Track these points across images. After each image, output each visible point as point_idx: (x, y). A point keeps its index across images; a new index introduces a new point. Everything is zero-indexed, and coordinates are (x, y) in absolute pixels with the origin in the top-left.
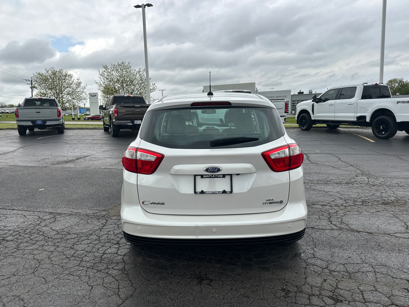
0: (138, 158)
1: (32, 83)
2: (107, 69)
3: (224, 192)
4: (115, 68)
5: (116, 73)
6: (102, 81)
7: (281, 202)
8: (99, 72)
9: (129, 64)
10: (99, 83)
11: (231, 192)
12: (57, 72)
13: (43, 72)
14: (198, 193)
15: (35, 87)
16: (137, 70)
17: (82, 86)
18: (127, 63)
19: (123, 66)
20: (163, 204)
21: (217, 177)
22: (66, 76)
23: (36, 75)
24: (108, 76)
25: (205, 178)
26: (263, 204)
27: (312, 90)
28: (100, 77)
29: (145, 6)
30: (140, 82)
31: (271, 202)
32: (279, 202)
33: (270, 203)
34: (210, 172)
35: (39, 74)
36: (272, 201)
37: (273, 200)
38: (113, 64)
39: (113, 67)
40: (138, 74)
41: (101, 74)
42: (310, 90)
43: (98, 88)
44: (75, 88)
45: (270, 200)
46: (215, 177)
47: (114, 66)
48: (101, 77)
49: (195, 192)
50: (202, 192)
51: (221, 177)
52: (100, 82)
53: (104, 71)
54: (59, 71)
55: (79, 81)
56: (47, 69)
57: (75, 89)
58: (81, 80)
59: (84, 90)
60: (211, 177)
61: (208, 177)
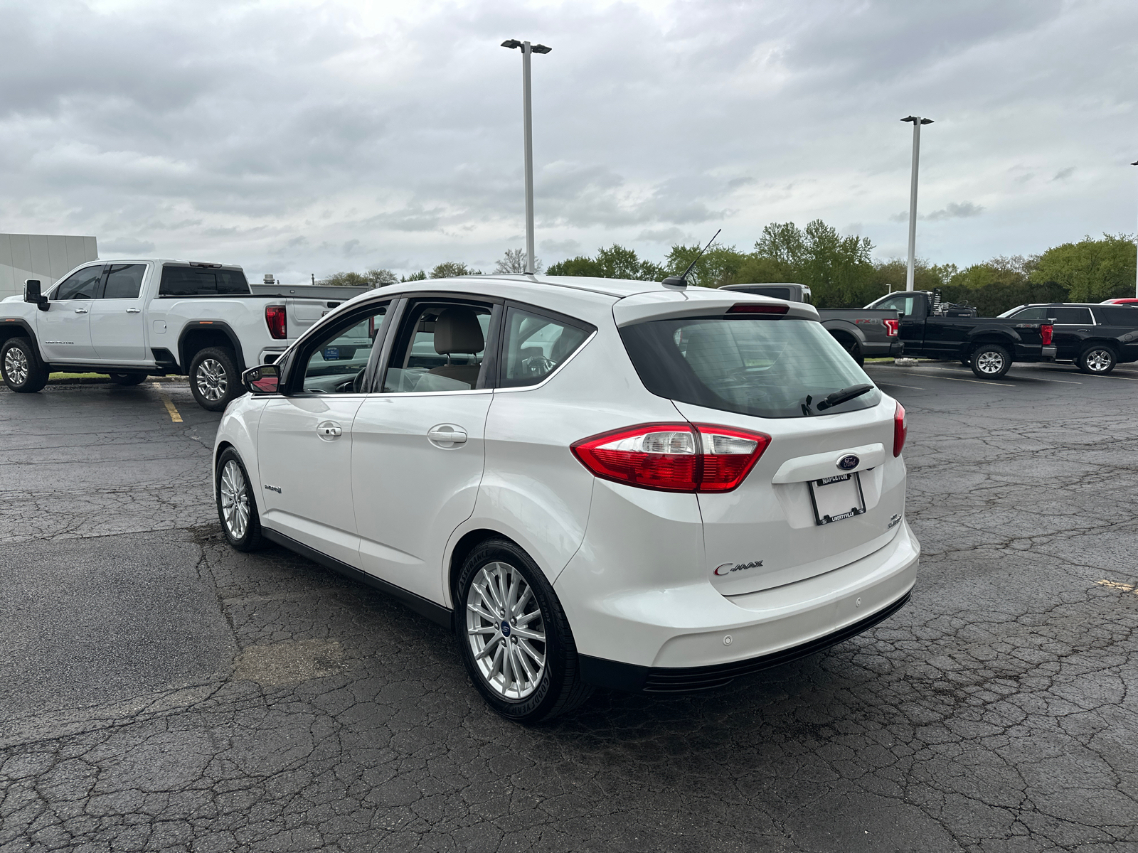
0: (706, 452)
3: (855, 511)
11: (865, 510)
20: (759, 564)
21: (841, 480)
25: (825, 484)
27: (272, 276)
34: (847, 468)
42: (266, 276)
46: (838, 481)
49: (818, 523)
50: (828, 519)
51: (846, 480)
60: (832, 482)
61: (828, 481)
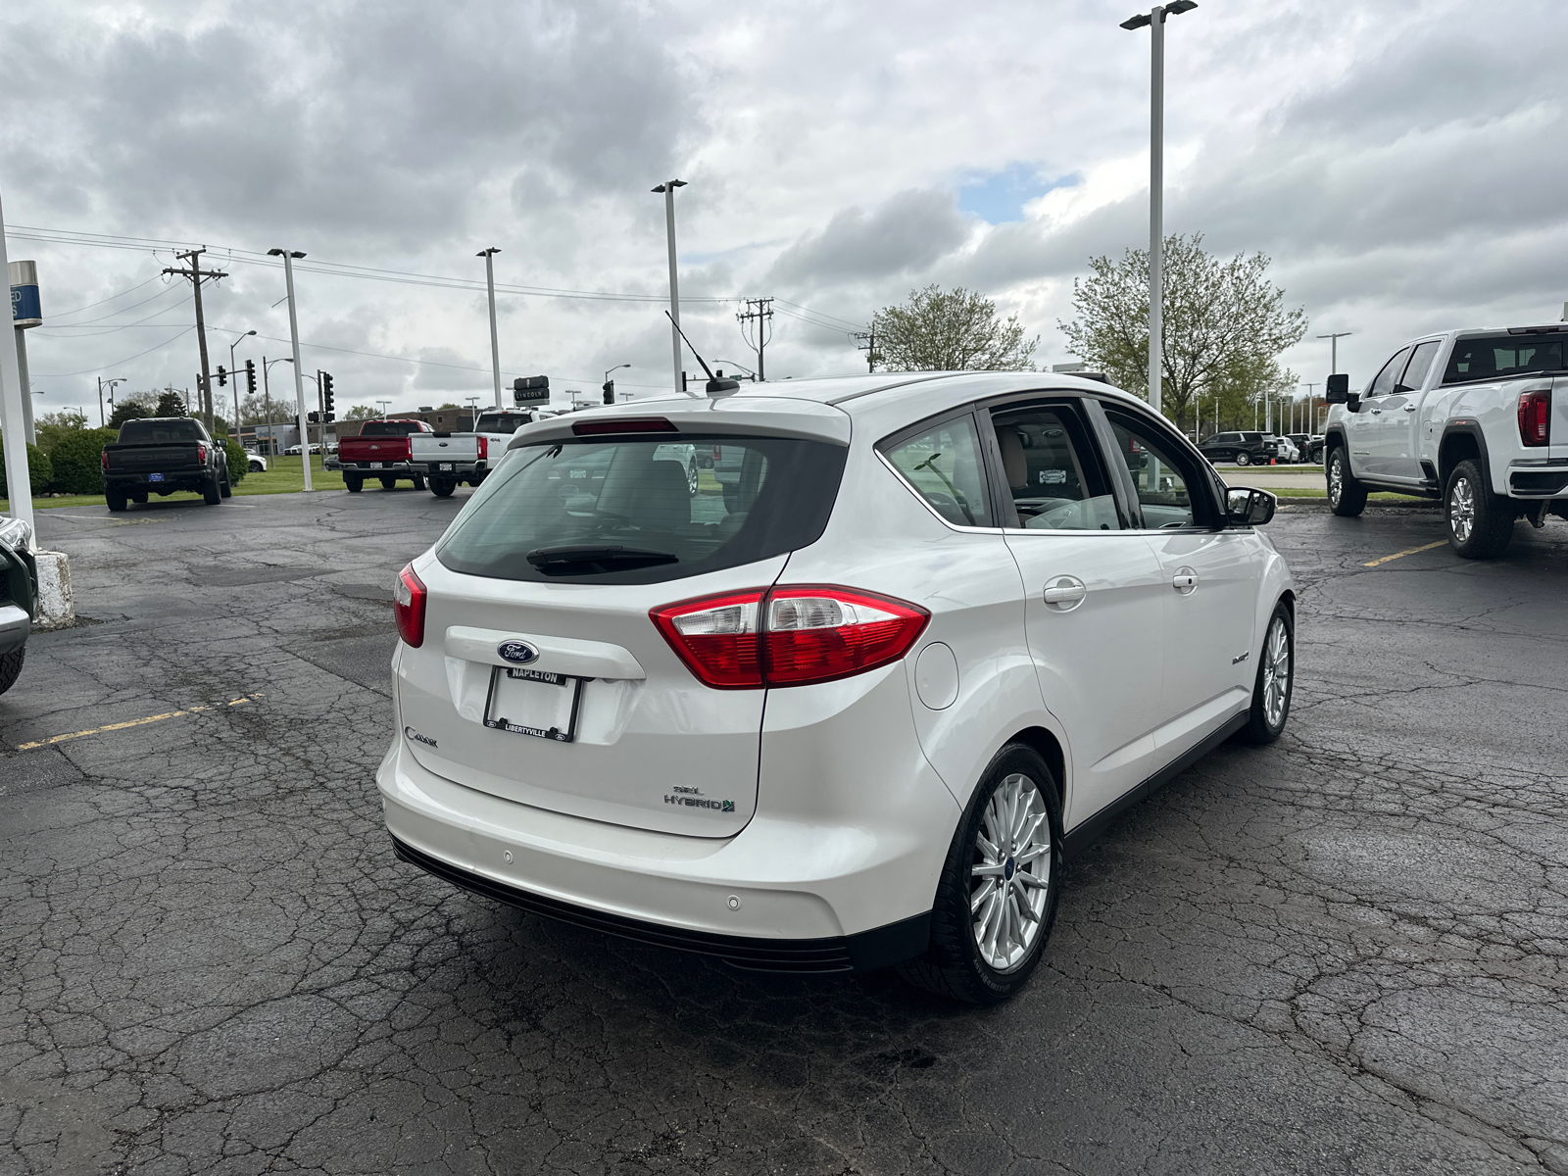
1: (872, 343)
2: (1105, 270)
3: (552, 734)
4: (1138, 263)
5: (1141, 282)
6: (1083, 321)
7: (728, 807)
8: (1076, 285)
9: (1197, 241)
10: (1073, 327)
11: (570, 738)
12: (944, 299)
13: (905, 304)
14: (512, 728)
15: (880, 357)
16: (1224, 262)
17: (1023, 343)
18: (1187, 241)
19: (1169, 253)
20: (433, 743)
21: (544, 681)
22: (971, 311)
23: (884, 315)
24: (1107, 297)
25: (515, 677)
26: (666, 800)
28: (1078, 303)
29: (1163, 14)
30: (1233, 309)
31: (693, 802)
32: (720, 804)
33: (689, 802)
34: (509, 659)
35: (893, 312)
36: (695, 797)
37: (699, 791)
38: (1132, 250)
39: (1131, 261)
40: (1228, 278)
41: (1084, 293)
43: (1069, 345)
44: (1001, 351)
45: (686, 790)
46: (539, 680)
47: (1137, 255)
48: (1083, 304)
49: (486, 722)
50: (502, 724)
51: (553, 683)
52: (1075, 324)
53: (1096, 281)
54: (951, 298)
55: (1014, 326)
56: (916, 294)
57: (1001, 355)
58: (1021, 323)
59: (1030, 358)
60: (528, 678)
61: (522, 674)
